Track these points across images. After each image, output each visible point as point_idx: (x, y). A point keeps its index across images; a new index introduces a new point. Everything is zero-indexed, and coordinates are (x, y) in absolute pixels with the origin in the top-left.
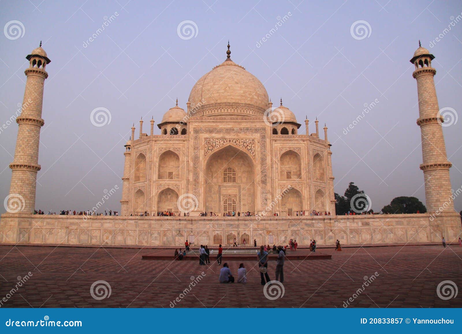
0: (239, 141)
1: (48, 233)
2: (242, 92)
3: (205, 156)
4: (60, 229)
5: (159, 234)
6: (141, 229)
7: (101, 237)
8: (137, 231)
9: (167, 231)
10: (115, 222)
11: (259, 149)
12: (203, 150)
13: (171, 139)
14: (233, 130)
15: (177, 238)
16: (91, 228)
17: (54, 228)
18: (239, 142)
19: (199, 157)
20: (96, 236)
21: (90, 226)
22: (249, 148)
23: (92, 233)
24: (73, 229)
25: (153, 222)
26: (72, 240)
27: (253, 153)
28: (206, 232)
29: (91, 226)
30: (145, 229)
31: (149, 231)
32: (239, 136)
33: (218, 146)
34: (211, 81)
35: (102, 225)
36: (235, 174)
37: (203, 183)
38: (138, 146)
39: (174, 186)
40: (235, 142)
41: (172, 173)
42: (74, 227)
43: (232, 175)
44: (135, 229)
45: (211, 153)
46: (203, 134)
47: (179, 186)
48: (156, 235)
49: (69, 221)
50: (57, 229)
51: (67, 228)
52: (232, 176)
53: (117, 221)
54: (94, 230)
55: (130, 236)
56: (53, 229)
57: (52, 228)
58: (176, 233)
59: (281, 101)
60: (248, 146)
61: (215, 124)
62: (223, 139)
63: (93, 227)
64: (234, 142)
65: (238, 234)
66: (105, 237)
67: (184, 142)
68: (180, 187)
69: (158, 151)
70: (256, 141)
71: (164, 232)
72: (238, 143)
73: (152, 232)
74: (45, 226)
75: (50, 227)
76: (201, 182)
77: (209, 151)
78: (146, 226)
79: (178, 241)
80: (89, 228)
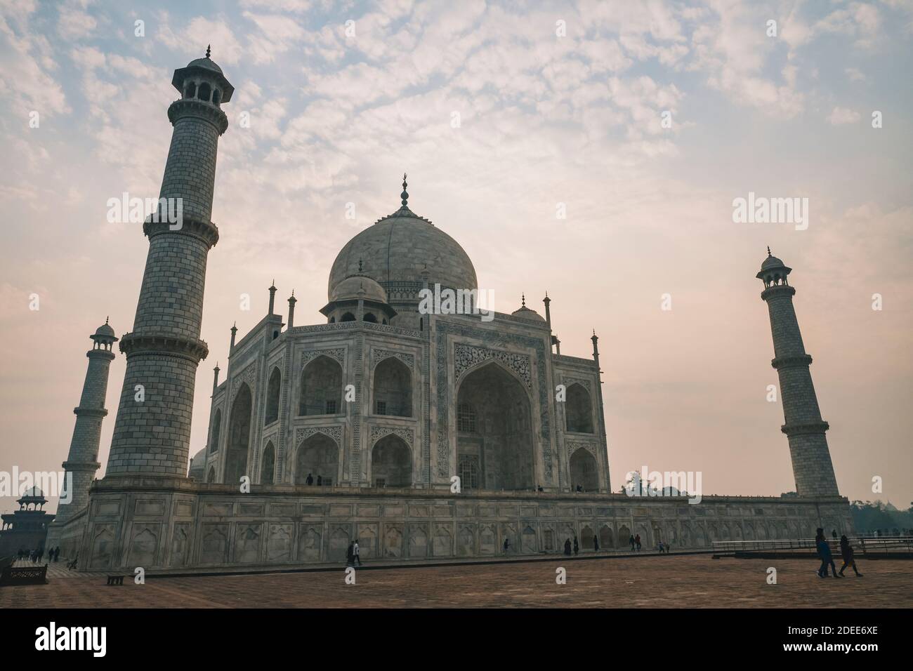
0: (507, 356)
1: (245, 535)
2: (460, 271)
3: (457, 376)
4: (279, 523)
5: (494, 529)
6: (461, 519)
7: (380, 541)
8: (455, 524)
9: (508, 522)
10: (409, 503)
11: (536, 376)
12: (453, 366)
13: (397, 335)
14: (498, 335)
15: (524, 537)
16: (356, 519)
17: (263, 522)
18: (508, 359)
19: (447, 377)
20: (369, 540)
21: (355, 513)
22: (523, 372)
23: (360, 531)
24: (311, 523)
25: (482, 503)
26: (309, 552)
27: (528, 381)
28: (570, 524)
29: (357, 513)
30: (468, 519)
31: (477, 523)
32: (507, 348)
33: (477, 360)
34: (408, 240)
35: (382, 510)
36: (474, 416)
37: (454, 428)
38: (314, 340)
39: (404, 431)
40: (502, 358)
41: (385, 403)
42: (314, 517)
43: (469, 418)
44: (450, 519)
45: (465, 372)
46: (452, 336)
47: (412, 431)
48: (487, 532)
49: (303, 500)
50: (272, 523)
51: (298, 519)
52: (469, 421)
53: (413, 502)
54: (364, 522)
55: (440, 536)
56: (258, 523)
57: (255, 521)
58: (524, 525)
59: (523, 299)
60: (520, 367)
61: (470, 320)
62: (483, 348)
63: (361, 516)
64: (500, 357)
65: (615, 526)
66: (388, 542)
67: (420, 346)
68: (415, 432)
69: (372, 355)
70: (532, 360)
71: (503, 526)
72: (505, 359)
73: (481, 525)
74: (236, 516)
75: (251, 519)
76: (451, 426)
77: (462, 368)
78: (470, 511)
79: (526, 545)
80: (351, 520)
